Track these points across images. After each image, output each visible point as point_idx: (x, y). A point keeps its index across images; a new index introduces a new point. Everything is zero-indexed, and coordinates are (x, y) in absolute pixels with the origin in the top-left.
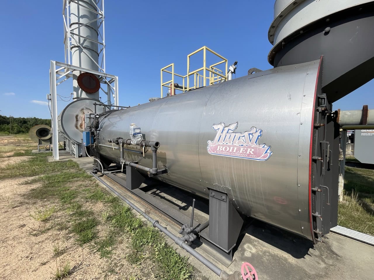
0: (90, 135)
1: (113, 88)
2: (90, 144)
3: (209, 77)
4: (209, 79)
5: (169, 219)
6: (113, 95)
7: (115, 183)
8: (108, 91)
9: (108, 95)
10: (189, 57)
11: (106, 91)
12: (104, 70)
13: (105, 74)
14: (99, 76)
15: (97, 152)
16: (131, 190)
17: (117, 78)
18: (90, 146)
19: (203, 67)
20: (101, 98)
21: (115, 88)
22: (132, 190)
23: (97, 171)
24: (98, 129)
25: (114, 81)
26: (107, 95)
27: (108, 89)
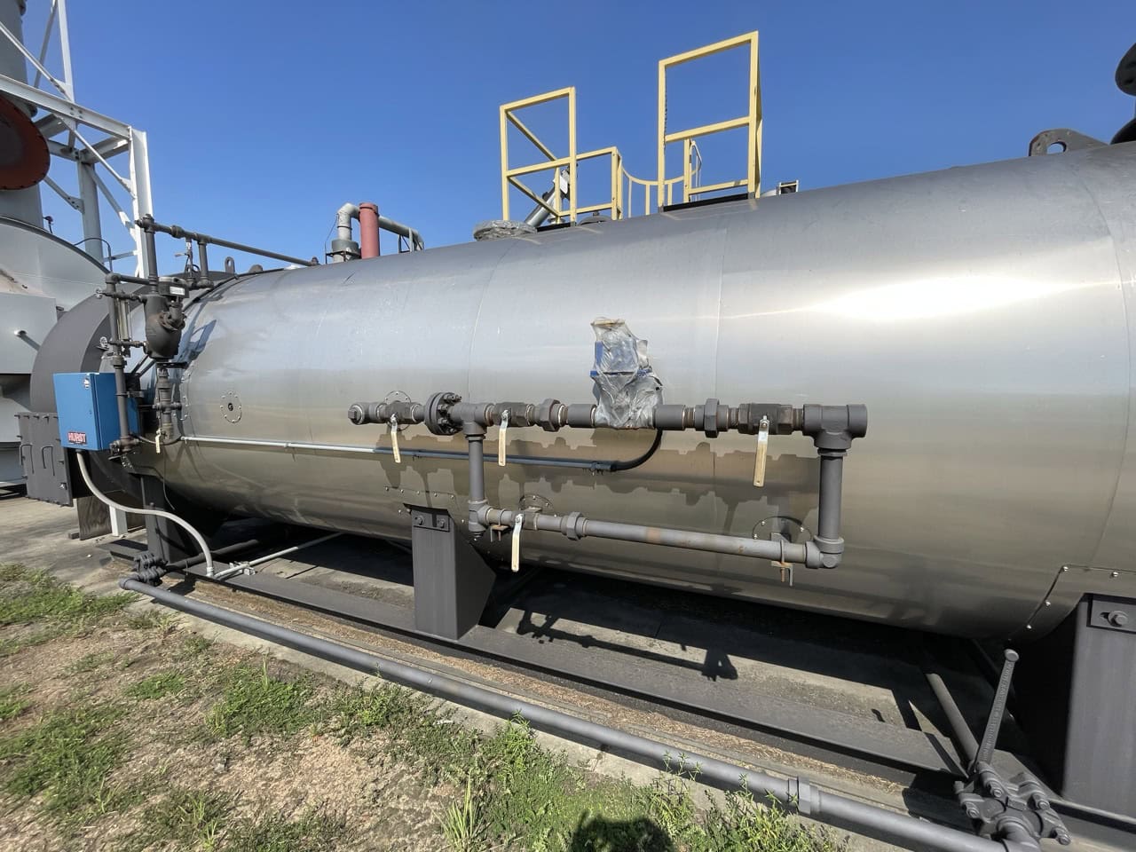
0: (119, 392)
1: (124, 180)
2: (124, 435)
3: (656, 179)
4: (651, 186)
5: (742, 741)
6: (122, 214)
7: (300, 616)
8: (82, 193)
9: (83, 211)
10: (667, 67)
11: (76, 194)
12: (67, 85)
13: (71, 107)
14: (33, 108)
15: (138, 476)
16: (456, 642)
17: (143, 137)
18: (122, 447)
19: (747, 114)
20: (49, 219)
21: (132, 184)
22: (464, 638)
23: (160, 571)
24: (177, 358)
25: (126, 148)
26: (77, 211)
27: (82, 181)
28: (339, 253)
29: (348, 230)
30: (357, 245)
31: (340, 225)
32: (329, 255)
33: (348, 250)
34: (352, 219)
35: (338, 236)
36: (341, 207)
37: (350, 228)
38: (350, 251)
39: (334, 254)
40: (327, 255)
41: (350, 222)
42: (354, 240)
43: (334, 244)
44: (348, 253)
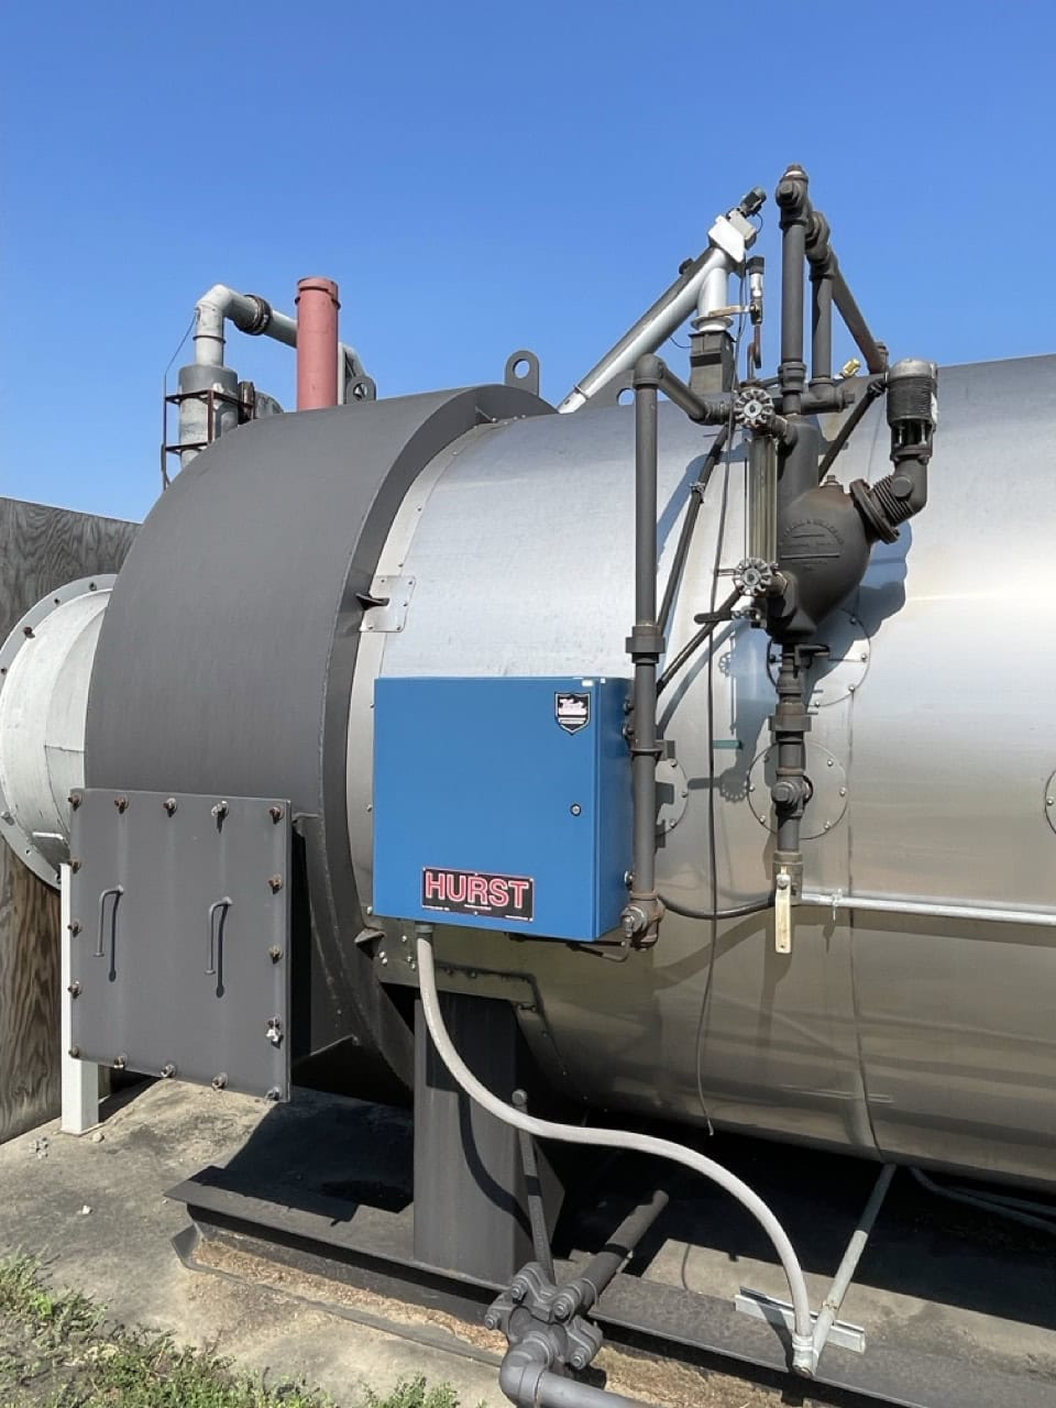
28: (196, 395)
29: (216, 344)
30: (235, 376)
31: (200, 333)
32: (171, 399)
33: (217, 388)
34: (226, 319)
35: (195, 356)
36: (204, 293)
37: (221, 340)
38: (221, 391)
39: (182, 398)
40: (167, 399)
41: (221, 327)
42: (227, 366)
43: (185, 375)
44: (217, 396)
